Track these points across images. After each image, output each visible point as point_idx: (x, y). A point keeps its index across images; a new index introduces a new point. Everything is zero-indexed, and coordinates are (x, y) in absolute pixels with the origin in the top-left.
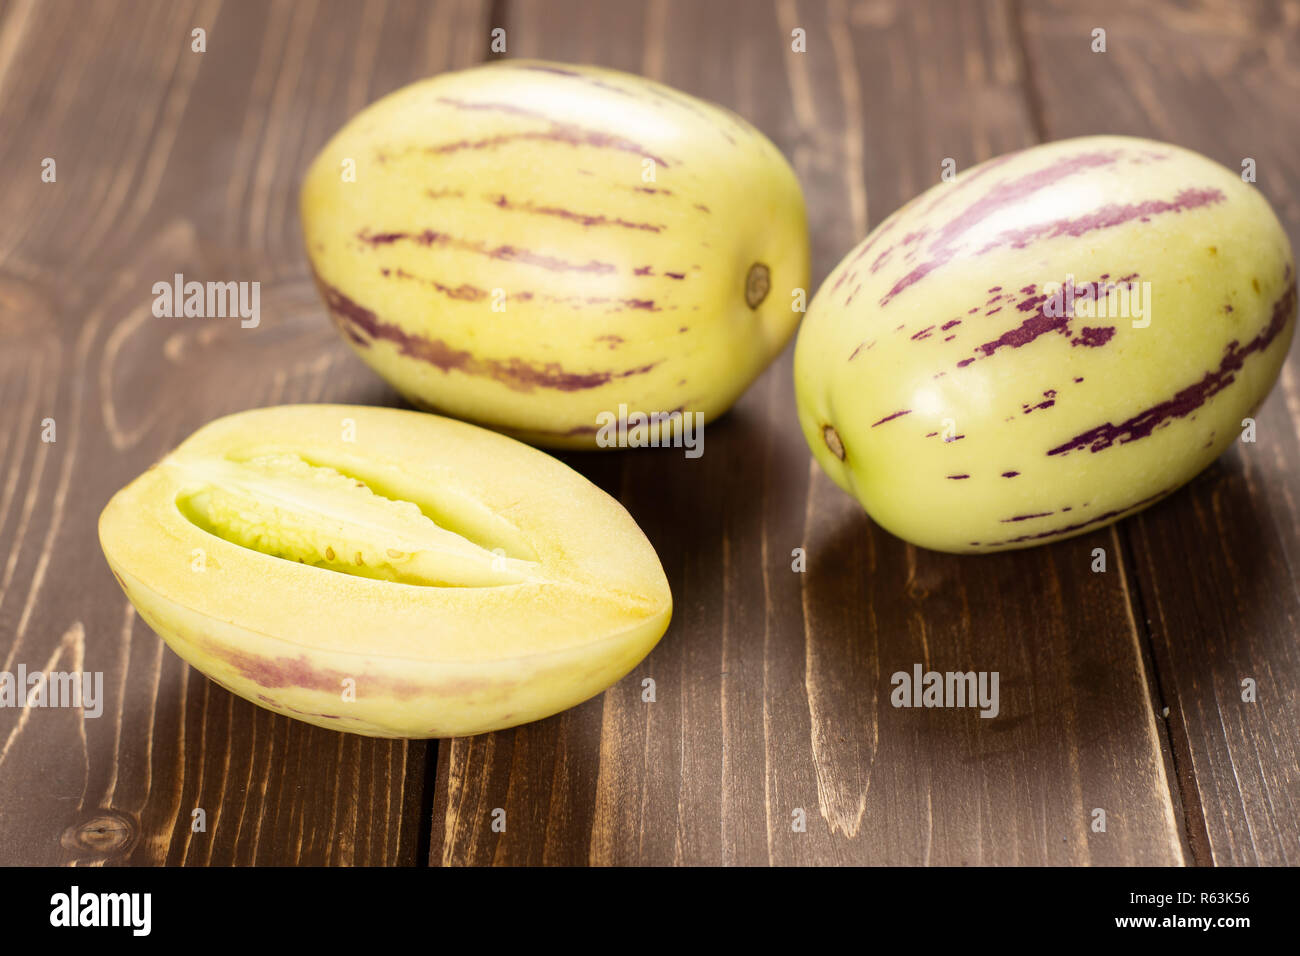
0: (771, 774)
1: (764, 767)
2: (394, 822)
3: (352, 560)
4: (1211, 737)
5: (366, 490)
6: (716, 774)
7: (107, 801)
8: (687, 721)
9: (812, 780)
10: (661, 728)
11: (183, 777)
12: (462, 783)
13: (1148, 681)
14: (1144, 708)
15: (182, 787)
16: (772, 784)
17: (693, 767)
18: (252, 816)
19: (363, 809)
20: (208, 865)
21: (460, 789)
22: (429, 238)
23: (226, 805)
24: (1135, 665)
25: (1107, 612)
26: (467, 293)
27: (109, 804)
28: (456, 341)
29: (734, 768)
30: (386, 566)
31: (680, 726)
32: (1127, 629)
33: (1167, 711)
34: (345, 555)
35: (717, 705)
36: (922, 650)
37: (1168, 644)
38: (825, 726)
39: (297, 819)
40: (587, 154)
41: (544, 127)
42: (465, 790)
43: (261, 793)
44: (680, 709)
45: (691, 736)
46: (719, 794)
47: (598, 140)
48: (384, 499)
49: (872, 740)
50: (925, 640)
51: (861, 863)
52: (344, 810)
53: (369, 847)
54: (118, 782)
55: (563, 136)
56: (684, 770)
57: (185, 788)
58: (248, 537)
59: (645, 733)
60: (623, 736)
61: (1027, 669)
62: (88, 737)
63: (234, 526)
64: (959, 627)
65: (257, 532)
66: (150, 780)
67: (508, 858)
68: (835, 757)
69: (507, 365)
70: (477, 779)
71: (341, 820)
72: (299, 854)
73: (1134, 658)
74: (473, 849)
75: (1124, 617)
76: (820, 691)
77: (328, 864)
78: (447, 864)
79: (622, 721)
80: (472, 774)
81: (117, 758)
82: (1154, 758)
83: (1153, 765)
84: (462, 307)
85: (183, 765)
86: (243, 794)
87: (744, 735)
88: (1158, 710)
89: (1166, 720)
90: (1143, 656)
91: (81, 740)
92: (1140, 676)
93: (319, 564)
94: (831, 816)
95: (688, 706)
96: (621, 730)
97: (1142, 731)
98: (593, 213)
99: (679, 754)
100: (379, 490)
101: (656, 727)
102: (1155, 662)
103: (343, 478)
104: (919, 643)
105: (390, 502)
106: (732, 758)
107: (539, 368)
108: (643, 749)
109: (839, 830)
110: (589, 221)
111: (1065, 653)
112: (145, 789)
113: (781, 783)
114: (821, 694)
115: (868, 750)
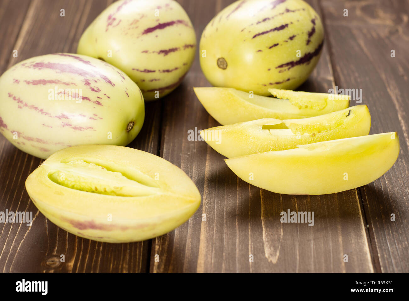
0: (251, 245)
1: (249, 243)
2: (139, 259)
3: (103, 191)
4: (381, 234)
5: (105, 169)
6: (234, 244)
7: (55, 252)
8: (226, 229)
9: (263, 246)
10: (218, 231)
11: (77, 245)
12: (160, 247)
13: (363, 217)
14: (361, 225)
15: (76, 248)
16: (251, 247)
17: (228, 243)
18: (97, 257)
19: (130, 255)
20: (84, 272)
21: (159, 249)
23: (90, 254)
24: (359, 212)
25: (351, 196)
27: (55, 253)
29: (240, 243)
30: (113, 192)
31: (224, 230)
32: (356, 202)
33: (368, 226)
34: (100, 189)
35: (235, 224)
36: (296, 208)
37: (369, 206)
38: (267, 230)
39: (111, 258)
42: (160, 249)
43: (100, 250)
44: (224, 225)
45: (227, 233)
46: (236, 250)
48: (110, 172)
49: (281, 235)
50: (296, 205)
51: (277, 271)
52: (125, 255)
53: (132, 266)
54: (58, 247)
56: (225, 243)
57: (77, 249)
58: (71, 185)
59: (213, 232)
60: (207, 233)
61: (327, 213)
62: (49, 234)
63: (66, 182)
64: (307, 201)
65: (73, 184)
66: (67, 246)
67: (173, 270)
68: (270, 239)
70: (164, 246)
71: (124, 258)
72: (111, 268)
73: (358, 210)
74: (163, 267)
75: (356, 198)
76: (266, 220)
77: (120, 272)
78: (155, 272)
79: (207, 229)
80: (163, 245)
81: (57, 240)
82: (364, 240)
83: (364, 242)
85: (77, 242)
86: (95, 250)
87: (243, 233)
88: (365, 226)
89: (368, 228)
90: (361, 209)
91: (47, 234)
92: (360, 215)
93: (93, 192)
94: (269, 257)
95: (227, 224)
96: (207, 231)
97: (361, 232)
99: (224, 238)
100: (109, 169)
101: (217, 231)
102: (364, 211)
103: (97, 166)
104: (295, 206)
105: (113, 173)
106: (239, 240)
108: (213, 237)
109: (271, 261)
111: (338, 209)
112: (66, 249)
113: (254, 247)
114: (266, 221)
115: (280, 237)
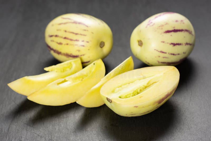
22: (56, 36)
26: (60, 44)
28: (60, 50)
40: (78, 25)
41: (73, 21)
47: (79, 23)
55: (75, 23)
69: (66, 54)
84: (60, 46)
98: (77, 33)
107: (70, 54)
110: (76, 34)
